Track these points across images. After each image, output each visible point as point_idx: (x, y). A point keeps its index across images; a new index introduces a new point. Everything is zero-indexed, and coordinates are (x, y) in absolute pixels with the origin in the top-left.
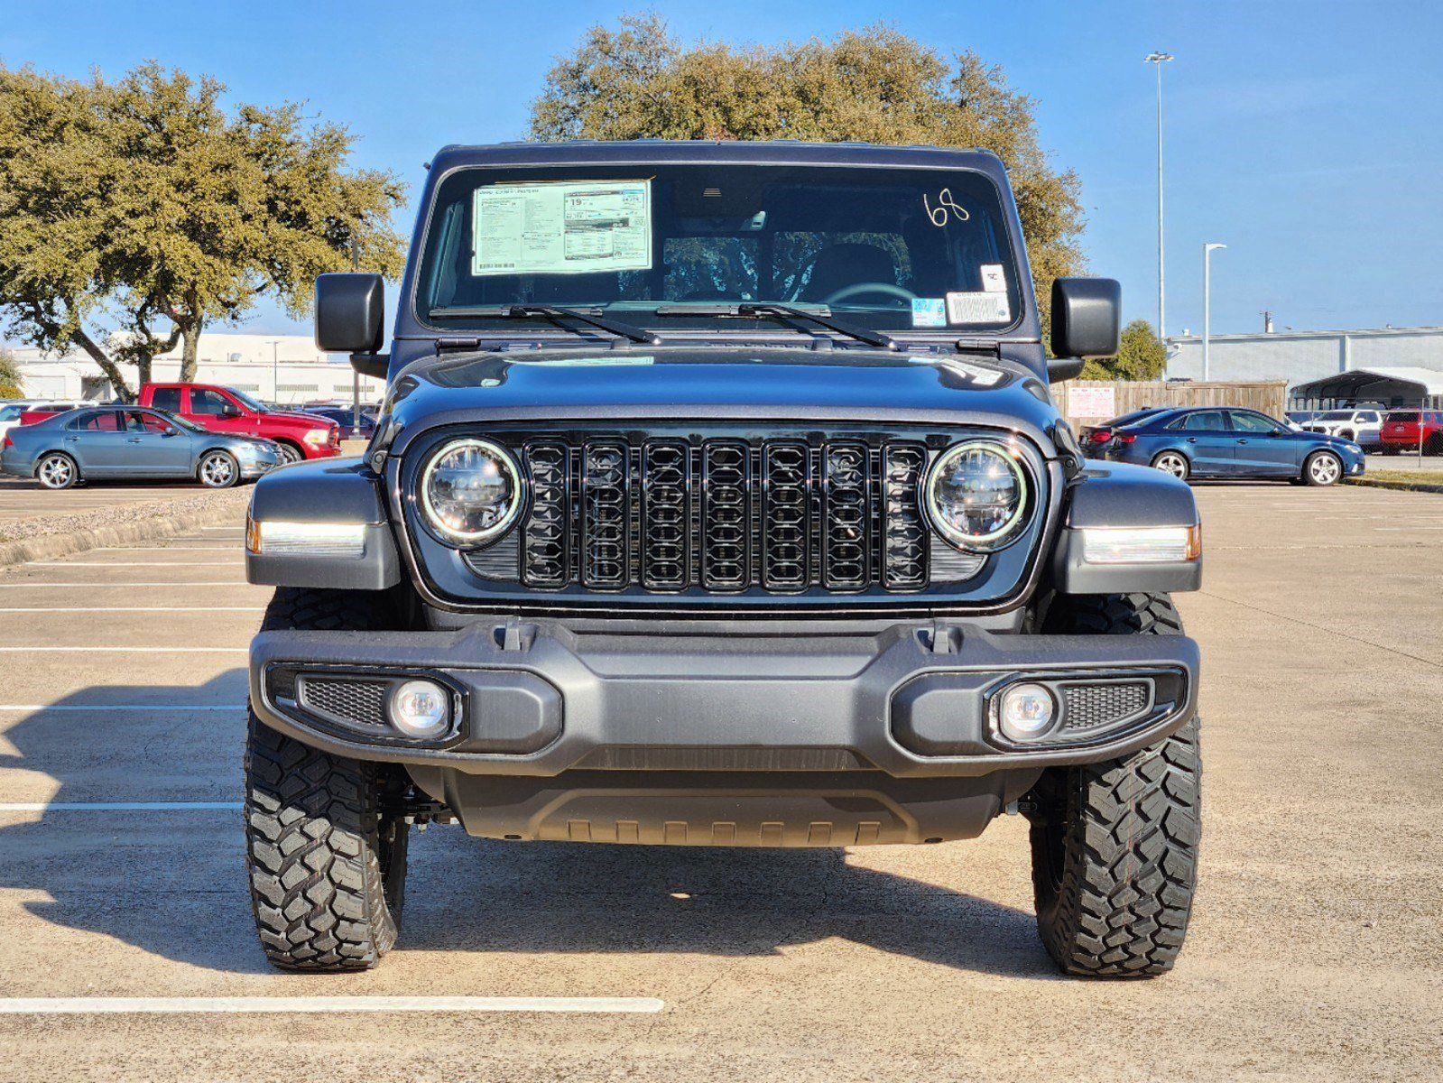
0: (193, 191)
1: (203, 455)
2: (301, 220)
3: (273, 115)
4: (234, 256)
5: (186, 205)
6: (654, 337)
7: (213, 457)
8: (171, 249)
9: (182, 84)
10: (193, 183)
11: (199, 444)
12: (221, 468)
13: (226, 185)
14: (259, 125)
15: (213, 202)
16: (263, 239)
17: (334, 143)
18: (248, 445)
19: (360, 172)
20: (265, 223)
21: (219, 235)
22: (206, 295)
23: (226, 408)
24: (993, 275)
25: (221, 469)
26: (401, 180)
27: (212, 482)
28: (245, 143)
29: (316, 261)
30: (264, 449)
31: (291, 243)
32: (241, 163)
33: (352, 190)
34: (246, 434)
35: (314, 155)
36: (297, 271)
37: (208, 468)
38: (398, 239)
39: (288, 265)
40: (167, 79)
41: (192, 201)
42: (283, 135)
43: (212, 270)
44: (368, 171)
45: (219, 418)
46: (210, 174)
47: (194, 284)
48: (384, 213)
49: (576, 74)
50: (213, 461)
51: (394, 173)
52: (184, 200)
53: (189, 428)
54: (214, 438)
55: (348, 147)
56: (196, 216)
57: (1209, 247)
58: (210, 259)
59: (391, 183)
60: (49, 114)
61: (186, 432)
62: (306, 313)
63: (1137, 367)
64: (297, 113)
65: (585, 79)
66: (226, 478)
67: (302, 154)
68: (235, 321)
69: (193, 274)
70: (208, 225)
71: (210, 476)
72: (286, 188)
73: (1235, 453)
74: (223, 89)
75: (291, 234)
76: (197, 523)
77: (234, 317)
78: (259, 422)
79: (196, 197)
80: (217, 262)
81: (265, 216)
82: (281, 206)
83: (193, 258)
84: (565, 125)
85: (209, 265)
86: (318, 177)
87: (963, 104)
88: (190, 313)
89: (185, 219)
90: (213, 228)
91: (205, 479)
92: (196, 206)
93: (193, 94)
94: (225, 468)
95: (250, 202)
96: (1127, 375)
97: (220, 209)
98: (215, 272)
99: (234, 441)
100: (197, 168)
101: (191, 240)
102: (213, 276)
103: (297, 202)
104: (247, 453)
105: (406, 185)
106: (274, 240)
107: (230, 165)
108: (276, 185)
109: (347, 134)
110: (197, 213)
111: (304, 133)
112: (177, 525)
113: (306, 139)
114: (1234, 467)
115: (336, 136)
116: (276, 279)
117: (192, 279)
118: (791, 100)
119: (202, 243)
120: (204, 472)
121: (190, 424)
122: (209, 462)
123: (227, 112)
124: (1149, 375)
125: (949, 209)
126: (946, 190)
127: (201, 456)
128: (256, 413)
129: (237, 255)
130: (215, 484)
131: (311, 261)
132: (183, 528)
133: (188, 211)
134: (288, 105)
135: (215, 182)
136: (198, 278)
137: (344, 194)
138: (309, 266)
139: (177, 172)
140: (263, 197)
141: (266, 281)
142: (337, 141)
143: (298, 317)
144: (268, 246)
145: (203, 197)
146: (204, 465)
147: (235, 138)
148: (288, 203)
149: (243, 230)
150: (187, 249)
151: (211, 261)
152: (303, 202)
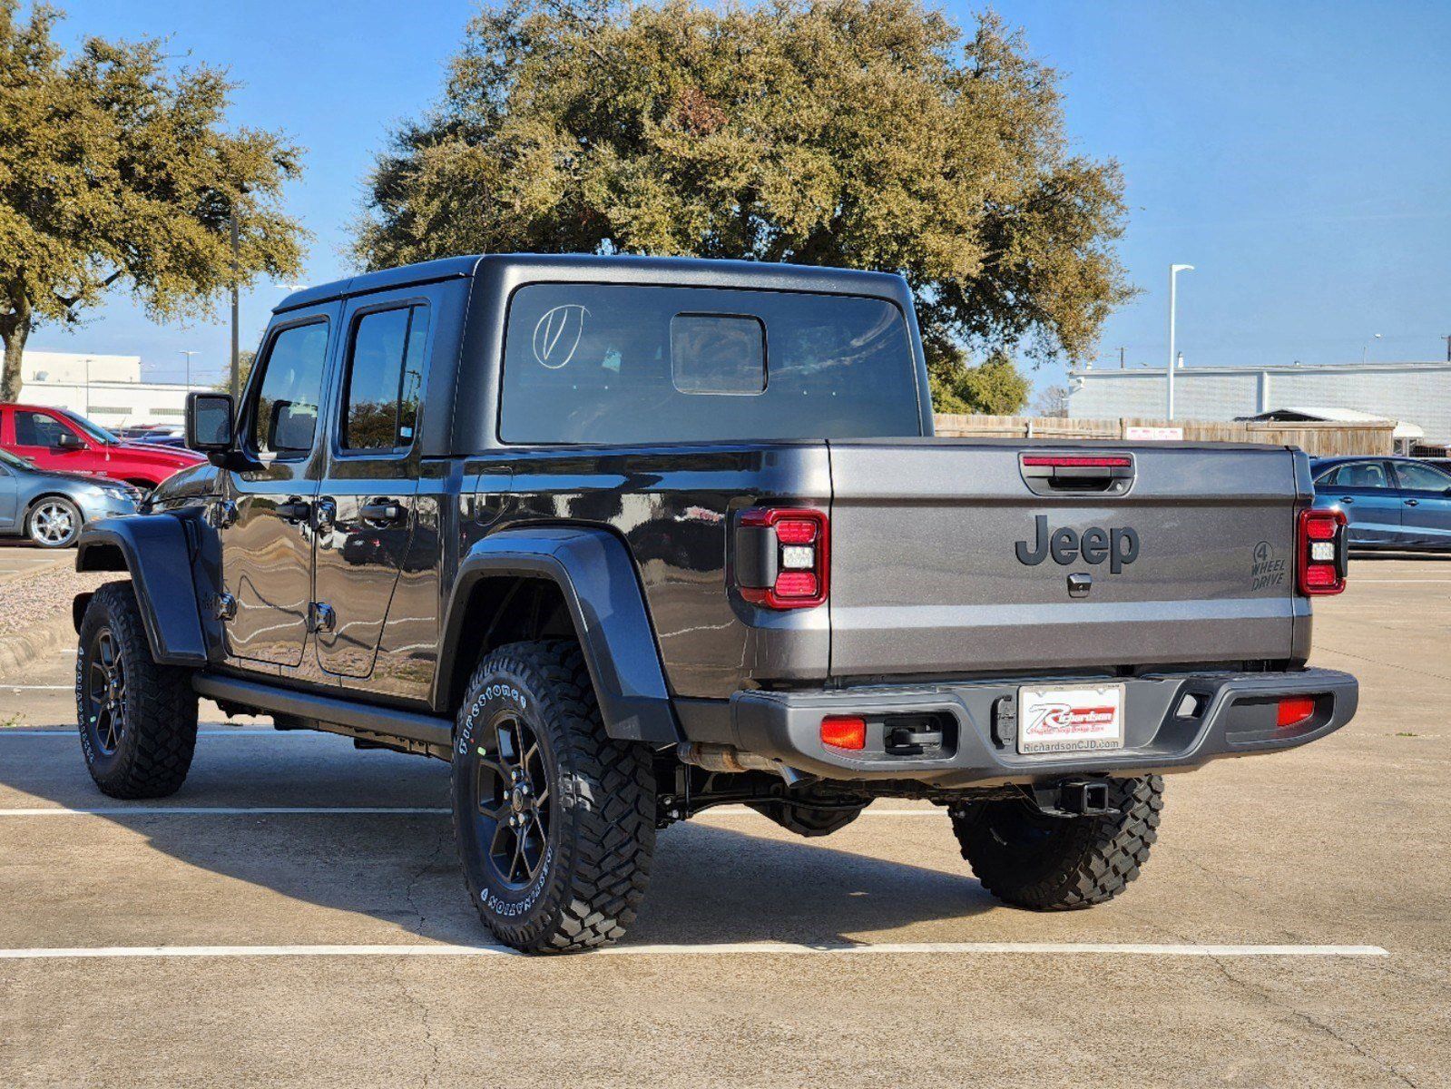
0: (21, 146)
1: (33, 503)
2: (166, 190)
3: (127, 51)
4: (75, 236)
5: (11, 165)
7: (47, 505)
10: (21, 133)
11: (27, 487)
12: (59, 520)
13: (66, 138)
14: (110, 63)
15: (48, 160)
16: (117, 214)
17: (207, 93)
18: (96, 490)
19: (242, 131)
20: (118, 192)
21: (57, 205)
22: (38, 285)
23: (64, 437)
25: (58, 522)
27: (45, 540)
28: (91, 86)
29: (186, 244)
30: (118, 495)
31: (154, 219)
32: (88, 110)
33: (233, 153)
34: (88, 473)
35: (183, 103)
36: (161, 257)
37: (41, 520)
38: (288, 222)
39: (148, 249)
41: (19, 158)
42: (142, 78)
43: (46, 253)
44: (252, 131)
45: (54, 451)
46: (44, 123)
47: (21, 270)
48: (270, 186)
49: (501, 25)
50: (48, 511)
51: (287, 134)
53: (13, 465)
54: (48, 480)
55: (226, 96)
56: (24, 179)
57: (1176, 268)
58: (44, 237)
59: (284, 147)
61: (10, 470)
62: (171, 314)
63: (998, 401)
64: (160, 50)
65: (513, 31)
66: (65, 533)
67: (167, 105)
69: (20, 257)
70: (41, 191)
71: (42, 530)
72: (146, 147)
73: (1401, 517)
74: (61, 16)
75: (155, 207)
76: (52, 641)
77: (71, 319)
78: (108, 457)
79: (25, 154)
80: (53, 242)
81: (117, 183)
82: (140, 169)
83: (20, 237)
84: (489, 90)
85: (43, 245)
86: (189, 134)
87: (977, 75)
88: (13, 311)
89: (9, 182)
90: (49, 195)
91: (37, 535)
92: (25, 165)
93: (21, 24)
94: (63, 522)
95: (99, 163)
96: (987, 410)
97: (59, 172)
98: (50, 256)
99: (74, 484)
100: (27, 113)
101: (17, 213)
102: (48, 260)
103: (162, 166)
104: (94, 501)
105: (302, 150)
106: (131, 214)
107: (72, 112)
108: (131, 143)
109: (226, 80)
110: (27, 175)
111: (169, 77)
112: (22, 653)
113: (171, 84)
114: (1400, 536)
115: (212, 82)
116: (131, 268)
117: (18, 264)
118: (779, 61)
119: (33, 218)
120: (34, 526)
121: (15, 460)
122: (41, 513)
123: (67, 53)
124: (1009, 409)
127: (31, 505)
128: (103, 444)
129: (82, 232)
130: (50, 542)
131: (179, 245)
132: (32, 655)
133: (14, 172)
134: (150, 39)
135: (52, 134)
136: (26, 263)
137: (222, 157)
138: (177, 251)
140: (115, 157)
141: (119, 268)
142: (213, 88)
143: (161, 316)
144: (123, 222)
145: (35, 154)
146: (35, 516)
147: (77, 79)
148: (149, 167)
149: (88, 199)
150: (14, 225)
151: (45, 241)
152: (170, 164)
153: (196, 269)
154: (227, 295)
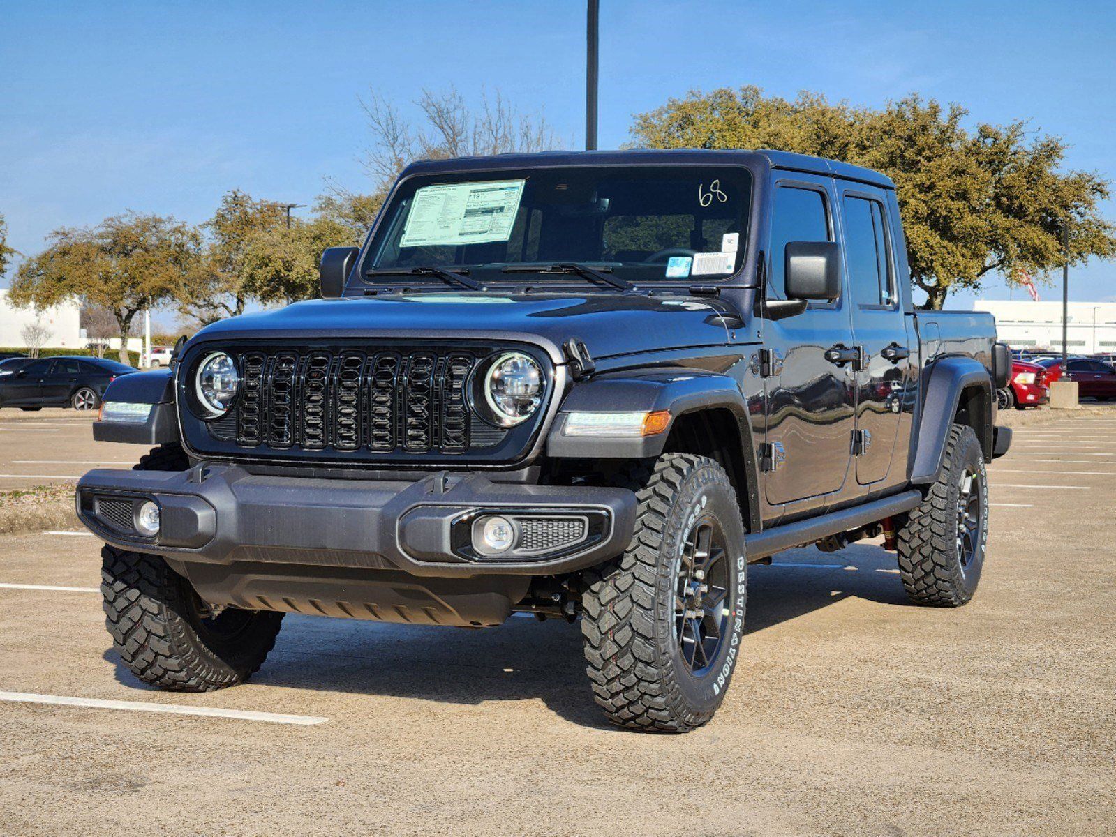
0: (932, 191)
2: (1020, 213)
3: (1002, 131)
5: (927, 202)
6: (482, 286)
8: (915, 236)
9: (935, 112)
10: (933, 185)
13: (959, 186)
14: (991, 139)
15: (948, 199)
16: (986, 226)
17: (1051, 152)
19: (1071, 173)
21: (952, 225)
24: (731, 241)
26: (1104, 178)
28: (979, 154)
31: (1009, 229)
32: (973, 169)
33: (1062, 187)
35: (1034, 161)
36: (1014, 249)
38: (1106, 224)
40: (924, 107)
41: (932, 199)
42: (1009, 147)
43: (946, 251)
44: (1078, 172)
46: (946, 178)
48: (1089, 204)
51: (1099, 173)
52: (926, 199)
55: (1061, 153)
56: (934, 211)
58: (945, 243)
59: (1097, 180)
60: (835, 138)
64: (1023, 129)
67: (1024, 160)
68: (976, 290)
69: (931, 254)
70: (945, 217)
72: (1009, 187)
74: (966, 113)
75: (1011, 221)
79: (934, 196)
80: (950, 245)
82: (1005, 201)
83: (932, 242)
85: (944, 247)
86: (1034, 176)
89: (926, 213)
90: (948, 219)
92: (934, 203)
93: (943, 118)
97: (955, 205)
98: (949, 253)
100: (936, 174)
101: (931, 229)
102: (947, 256)
103: (1017, 198)
105: (1110, 182)
106: (995, 227)
107: (964, 171)
108: (1002, 185)
109: (1061, 144)
110: (935, 208)
111: (1027, 144)
113: (1029, 149)
115: (1052, 145)
119: (940, 231)
123: (968, 129)
125: (715, 194)
126: (717, 181)
133: (929, 207)
134: (1016, 123)
135: (950, 183)
136: (934, 257)
137: (1055, 190)
139: (921, 178)
140: (990, 194)
142: (1053, 148)
144: (990, 232)
145: (940, 196)
147: (973, 150)
148: (1010, 198)
149: (969, 220)
150: (928, 236)
151: (945, 245)
152: (1021, 197)
153: (1038, 257)
154: (1060, 271)
